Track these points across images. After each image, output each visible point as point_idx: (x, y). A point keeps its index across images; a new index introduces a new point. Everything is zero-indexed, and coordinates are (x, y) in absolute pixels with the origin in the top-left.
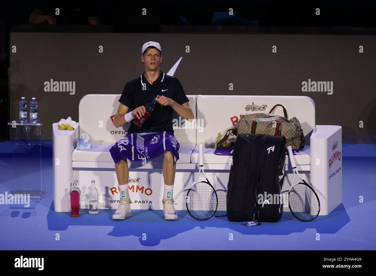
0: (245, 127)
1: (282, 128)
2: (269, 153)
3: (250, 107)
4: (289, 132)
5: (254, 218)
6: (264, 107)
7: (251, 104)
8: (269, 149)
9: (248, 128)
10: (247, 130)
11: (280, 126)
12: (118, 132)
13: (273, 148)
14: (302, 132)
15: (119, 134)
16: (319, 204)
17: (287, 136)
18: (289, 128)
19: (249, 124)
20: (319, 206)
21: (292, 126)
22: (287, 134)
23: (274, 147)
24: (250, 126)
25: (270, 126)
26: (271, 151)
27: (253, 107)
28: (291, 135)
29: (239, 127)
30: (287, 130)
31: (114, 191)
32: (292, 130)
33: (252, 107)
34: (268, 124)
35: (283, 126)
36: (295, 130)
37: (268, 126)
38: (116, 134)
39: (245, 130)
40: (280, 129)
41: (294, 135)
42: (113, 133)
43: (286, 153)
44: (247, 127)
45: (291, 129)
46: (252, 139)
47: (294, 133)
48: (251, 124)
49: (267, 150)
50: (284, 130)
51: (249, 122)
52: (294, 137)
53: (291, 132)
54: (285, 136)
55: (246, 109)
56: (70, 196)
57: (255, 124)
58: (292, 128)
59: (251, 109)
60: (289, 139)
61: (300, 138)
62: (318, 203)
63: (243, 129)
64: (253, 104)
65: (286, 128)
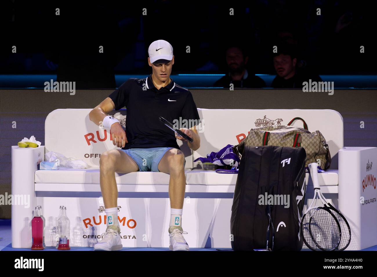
0: (255, 140)
1: (301, 140)
2: (284, 165)
3: (261, 122)
4: (311, 145)
5: (267, 246)
6: (278, 121)
7: (262, 118)
8: (283, 162)
9: (259, 141)
10: (258, 143)
11: (300, 138)
12: (94, 155)
13: (289, 161)
14: (327, 147)
15: (95, 157)
16: (350, 232)
17: (309, 150)
18: (311, 140)
19: (259, 136)
20: (350, 234)
21: (315, 138)
22: (309, 147)
23: (290, 159)
24: (261, 138)
25: (287, 137)
26: (286, 164)
27: (265, 121)
28: (313, 149)
29: (248, 140)
30: (309, 142)
31: (88, 224)
32: (315, 142)
33: (263, 122)
34: (284, 135)
35: (303, 138)
36: (318, 142)
37: (284, 138)
38: (91, 157)
39: (256, 143)
40: (299, 142)
41: (317, 149)
42: (87, 156)
43: (307, 170)
44: (257, 140)
45: (313, 142)
46: (262, 151)
47: (317, 147)
48: (262, 136)
49: (282, 162)
50: (304, 143)
51: (260, 133)
52: (317, 152)
53: (313, 145)
54: (306, 150)
55: (256, 124)
56: (31, 227)
57: (267, 135)
58: (315, 140)
59: (263, 124)
60: (311, 154)
61: (324, 156)
62: (348, 231)
63: (253, 142)
64: (265, 117)
65: (306, 140)
